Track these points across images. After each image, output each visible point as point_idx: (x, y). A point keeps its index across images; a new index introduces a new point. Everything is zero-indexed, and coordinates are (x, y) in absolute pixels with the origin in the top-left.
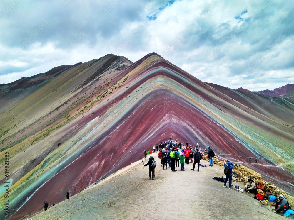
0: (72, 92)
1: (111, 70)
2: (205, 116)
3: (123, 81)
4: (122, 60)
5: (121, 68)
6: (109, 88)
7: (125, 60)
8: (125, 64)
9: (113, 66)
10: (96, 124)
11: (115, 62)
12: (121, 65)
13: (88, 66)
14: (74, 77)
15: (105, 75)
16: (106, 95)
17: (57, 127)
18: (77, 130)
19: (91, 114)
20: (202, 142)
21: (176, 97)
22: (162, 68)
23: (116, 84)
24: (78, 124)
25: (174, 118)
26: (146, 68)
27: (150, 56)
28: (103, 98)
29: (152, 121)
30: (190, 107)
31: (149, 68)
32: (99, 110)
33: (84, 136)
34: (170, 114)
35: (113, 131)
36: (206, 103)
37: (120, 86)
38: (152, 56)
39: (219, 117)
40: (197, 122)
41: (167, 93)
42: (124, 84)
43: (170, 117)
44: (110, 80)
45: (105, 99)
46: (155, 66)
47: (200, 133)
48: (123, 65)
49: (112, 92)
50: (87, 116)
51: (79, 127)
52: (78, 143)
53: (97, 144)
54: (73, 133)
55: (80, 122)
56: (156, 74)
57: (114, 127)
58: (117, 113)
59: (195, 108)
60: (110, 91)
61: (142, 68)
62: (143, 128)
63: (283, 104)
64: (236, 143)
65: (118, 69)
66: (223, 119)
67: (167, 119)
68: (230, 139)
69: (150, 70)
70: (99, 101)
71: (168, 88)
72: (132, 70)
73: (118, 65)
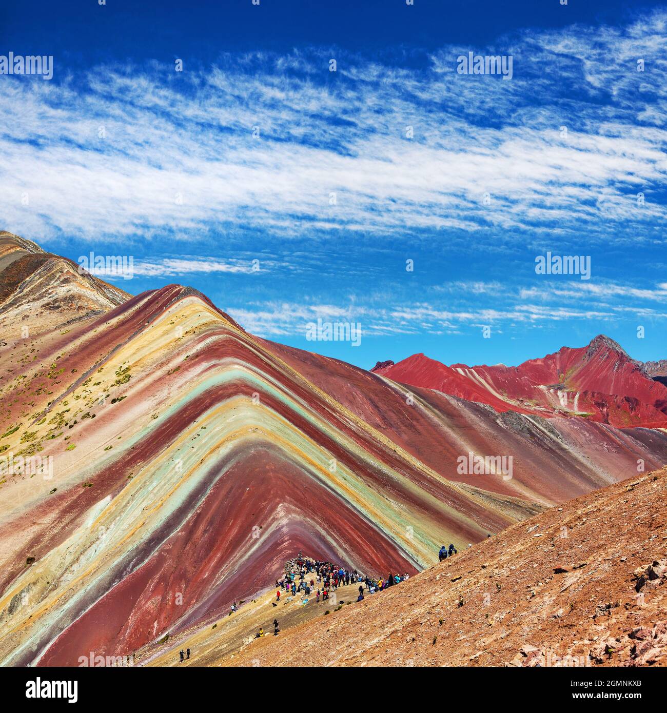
1: (25, 307)
2: (349, 506)
3: (119, 382)
4: (62, 272)
5: (62, 304)
6: (68, 393)
7: (74, 275)
8: (73, 288)
9: (32, 292)
10: (111, 516)
12: (62, 291)
16: (75, 422)
18: (63, 528)
19: (78, 486)
20: (347, 559)
21: (290, 462)
22: (236, 366)
23: (91, 384)
24: (57, 511)
25: (295, 512)
26: (185, 350)
27: (178, 300)
28: (70, 433)
29: (252, 517)
30: (320, 487)
31: (197, 355)
32: (99, 476)
33: (92, 543)
34: (287, 505)
35: (168, 534)
36: (345, 474)
37: (113, 397)
38: (186, 301)
39: (372, 507)
40: (336, 520)
41: (271, 452)
42: (128, 394)
43: (288, 511)
44: (52, 359)
45: (81, 436)
46: (212, 353)
47: (341, 541)
48: (70, 293)
49: (94, 416)
50: (71, 492)
51: (66, 520)
52: (82, 557)
53: (142, 560)
54: (55, 535)
55: (61, 508)
56: (231, 391)
57: (169, 525)
58: (162, 492)
59: (328, 489)
60: (75, 405)
61: (168, 345)
62: (235, 531)
63: (528, 435)
64: (400, 560)
65: (52, 306)
66: (379, 513)
67: (282, 514)
68: (392, 552)
69: (205, 365)
70: (60, 440)
71: (270, 439)
72: (130, 339)
73: (50, 291)
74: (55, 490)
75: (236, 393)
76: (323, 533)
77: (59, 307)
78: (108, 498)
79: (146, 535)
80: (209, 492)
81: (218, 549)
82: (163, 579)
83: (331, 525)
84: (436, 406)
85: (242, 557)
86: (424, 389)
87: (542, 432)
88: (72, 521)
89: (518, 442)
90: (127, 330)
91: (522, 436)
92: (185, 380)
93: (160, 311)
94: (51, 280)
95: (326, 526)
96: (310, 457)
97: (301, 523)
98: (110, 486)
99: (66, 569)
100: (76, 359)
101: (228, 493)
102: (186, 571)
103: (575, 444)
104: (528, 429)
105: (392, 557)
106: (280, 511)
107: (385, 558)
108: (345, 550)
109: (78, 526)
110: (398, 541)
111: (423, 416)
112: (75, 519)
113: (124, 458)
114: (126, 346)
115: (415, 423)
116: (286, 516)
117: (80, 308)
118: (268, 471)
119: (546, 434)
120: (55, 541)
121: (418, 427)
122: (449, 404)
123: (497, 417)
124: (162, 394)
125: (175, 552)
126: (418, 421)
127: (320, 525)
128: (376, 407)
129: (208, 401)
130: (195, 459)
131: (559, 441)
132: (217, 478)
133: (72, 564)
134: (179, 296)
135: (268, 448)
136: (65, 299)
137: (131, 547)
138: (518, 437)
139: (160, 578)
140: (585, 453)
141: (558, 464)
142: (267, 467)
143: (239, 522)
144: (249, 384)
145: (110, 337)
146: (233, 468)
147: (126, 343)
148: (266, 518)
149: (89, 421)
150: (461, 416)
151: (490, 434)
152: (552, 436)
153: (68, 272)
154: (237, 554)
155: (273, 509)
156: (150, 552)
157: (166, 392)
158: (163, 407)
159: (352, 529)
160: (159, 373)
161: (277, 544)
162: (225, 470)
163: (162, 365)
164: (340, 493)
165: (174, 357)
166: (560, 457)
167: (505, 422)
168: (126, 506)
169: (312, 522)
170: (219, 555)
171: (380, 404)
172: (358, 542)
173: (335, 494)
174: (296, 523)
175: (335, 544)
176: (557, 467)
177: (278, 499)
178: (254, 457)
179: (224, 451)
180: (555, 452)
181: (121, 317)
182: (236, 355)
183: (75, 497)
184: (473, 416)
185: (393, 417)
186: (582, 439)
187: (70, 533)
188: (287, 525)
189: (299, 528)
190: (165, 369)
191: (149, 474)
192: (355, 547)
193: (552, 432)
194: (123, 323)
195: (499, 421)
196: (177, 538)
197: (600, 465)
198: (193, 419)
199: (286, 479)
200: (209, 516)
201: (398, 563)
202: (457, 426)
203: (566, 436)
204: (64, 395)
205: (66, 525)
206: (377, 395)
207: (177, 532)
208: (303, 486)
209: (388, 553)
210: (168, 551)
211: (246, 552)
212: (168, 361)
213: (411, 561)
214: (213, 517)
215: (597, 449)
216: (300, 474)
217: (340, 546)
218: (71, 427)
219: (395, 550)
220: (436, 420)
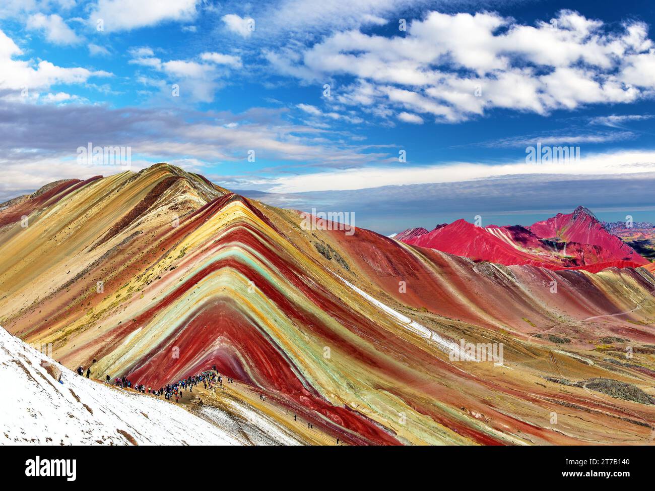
0: (89, 248)
1: (160, 209)
2: (267, 339)
3: (179, 257)
4: (183, 186)
5: (179, 206)
6: (156, 263)
7: (189, 188)
8: (188, 196)
9: (165, 200)
10: (138, 339)
11: (168, 192)
12: (181, 198)
13: (115, 189)
14: (88, 212)
15: (150, 218)
16: (151, 282)
17: (77, 329)
18: (114, 344)
19: (130, 321)
20: (249, 372)
21: (238, 310)
22: (235, 248)
23: (168, 257)
24: (115, 335)
25: (226, 342)
26: (216, 237)
27: (228, 203)
28: (147, 287)
29: (202, 344)
30: (251, 326)
31: (219, 241)
32: (141, 315)
33: (124, 354)
34: (222, 337)
35: (158, 351)
36: (277, 317)
37: (172, 267)
38: (232, 204)
39: (287, 339)
40: (252, 347)
41: (227, 304)
42: (179, 265)
43: (222, 341)
44: (158, 242)
45: (149, 290)
46: (228, 239)
47: (250, 361)
48: (185, 199)
49: (160, 278)
50: (126, 324)
51: (117, 340)
52: (117, 362)
53: (140, 366)
54: (109, 348)
55: (117, 333)
56: (223, 264)
57: (160, 347)
58: (164, 327)
59: (257, 328)
60: (157, 270)
61: (210, 233)
62: (191, 351)
63: (493, 278)
64: (288, 373)
65: (174, 208)
66: (290, 342)
67: (218, 343)
68: (284, 368)
69: (220, 246)
70: (140, 292)
71: (231, 296)
72: (196, 229)
73: (175, 199)
74: (121, 322)
75: (224, 266)
76: (239, 355)
77: (177, 208)
78: (140, 329)
79: (147, 352)
80: (185, 327)
81: (178, 363)
82: (146, 378)
83: (248, 350)
84: (432, 260)
85: (189, 367)
86: (426, 249)
87: (503, 275)
88: (119, 341)
89: (485, 283)
90: (197, 224)
91: (489, 278)
92: (206, 256)
93: (217, 210)
94: (177, 192)
95: (243, 351)
96: (255, 307)
97: (226, 349)
98: (144, 321)
99: (108, 367)
100: (167, 242)
101: (195, 329)
102: (159, 374)
103: (524, 282)
104: (494, 273)
105: (283, 371)
106: (217, 341)
107: (278, 372)
108: (250, 367)
109: (121, 344)
110: (295, 361)
111: (422, 266)
112: (121, 340)
113: (157, 305)
114: (193, 233)
115: (416, 272)
116: (219, 344)
117: (189, 208)
118: (220, 316)
119: (505, 277)
120: (109, 351)
121: (418, 274)
122: (442, 258)
123: (474, 266)
124: (191, 266)
125: (157, 363)
126: (418, 270)
127: (239, 350)
128: (390, 261)
129: (209, 270)
130: (187, 307)
131: (514, 281)
132: (192, 320)
133: (111, 365)
134: (229, 201)
135: (227, 301)
136: (182, 203)
137: (138, 358)
138: (486, 279)
139: (145, 377)
140: (530, 288)
141: (511, 296)
142: (221, 314)
143: (194, 347)
144: (236, 259)
145: (188, 228)
146: (202, 313)
147: (193, 232)
148: (208, 345)
149: (158, 280)
150: (448, 266)
151: (467, 278)
152: (510, 277)
153: (187, 186)
154: (187, 366)
155: (214, 340)
156: (146, 361)
157: (194, 263)
158: (188, 273)
159: (261, 353)
160: (198, 251)
161: (207, 361)
162: (198, 314)
163: (201, 247)
164: (265, 329)
165: (208, 242)
166: (513, 292)
167: (478, 269)
168: (146, 334)
169: (235, 348)
170: (178, 366)
171: (393, 260)
172: (262, 362)
173: (259, 330)
174: (224, 349)
175: (244, 362)
176: (510, 299)
177: (219, 334)
178: (216, 307)
179: (201, 303)
180: (510, 288)
181: (198, 215)
182: (241, 240)
183: (125, 328)
184: (457, 266)
185: (401, 268)
186: (529, 279)
187: (116, 347)
188: (218, 349)
189: (224, 352)
190: (202, 249)
191: (164, 315)
192: (259, 364)
193: (510, 274)
194: (198, 219)
195: (474, 269)
196: (161, 354)
197: (538, 296)
198: (196, 282)
199: (229, 321)
200: (181, 342)
201: (286, 376)
202: (445, 273)
203: (519, 277)
204: (154, 265)
205: (116, 343)
206: (392, 254)
207: (162, 351)
208: (239, 325)
209: (281, 369)
210: (154, 362)
211: (191, 365)
212: (206, 243)
213: (297, 374)
214: (182, 343)
215: (538, 286)
216: (240, 318)
217: (248, 363)
218: (149, 284)
219: (288, 366)
220: (431, 269)
